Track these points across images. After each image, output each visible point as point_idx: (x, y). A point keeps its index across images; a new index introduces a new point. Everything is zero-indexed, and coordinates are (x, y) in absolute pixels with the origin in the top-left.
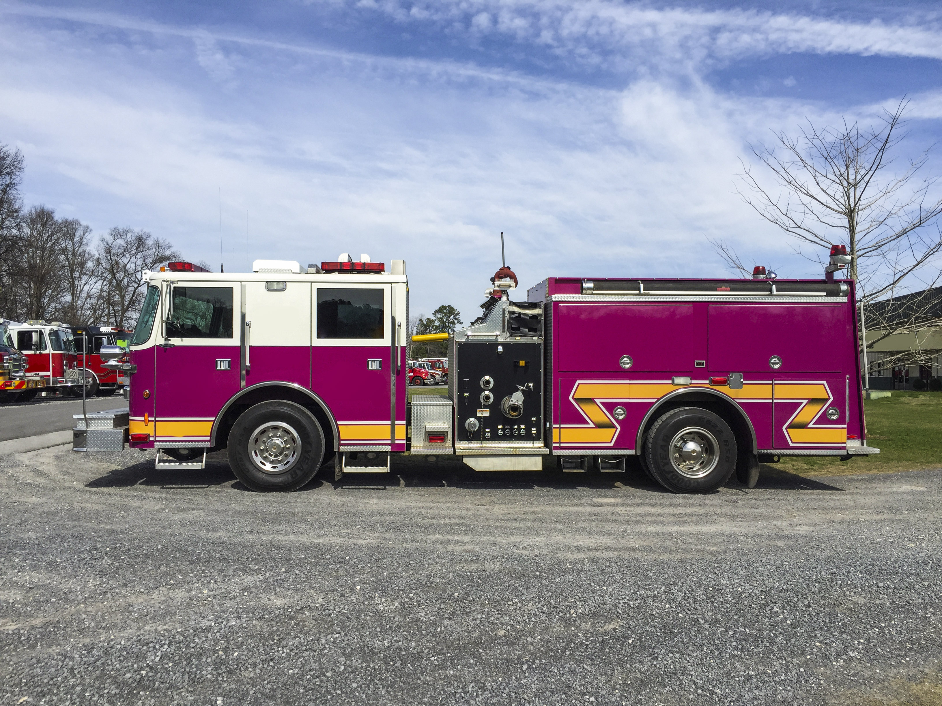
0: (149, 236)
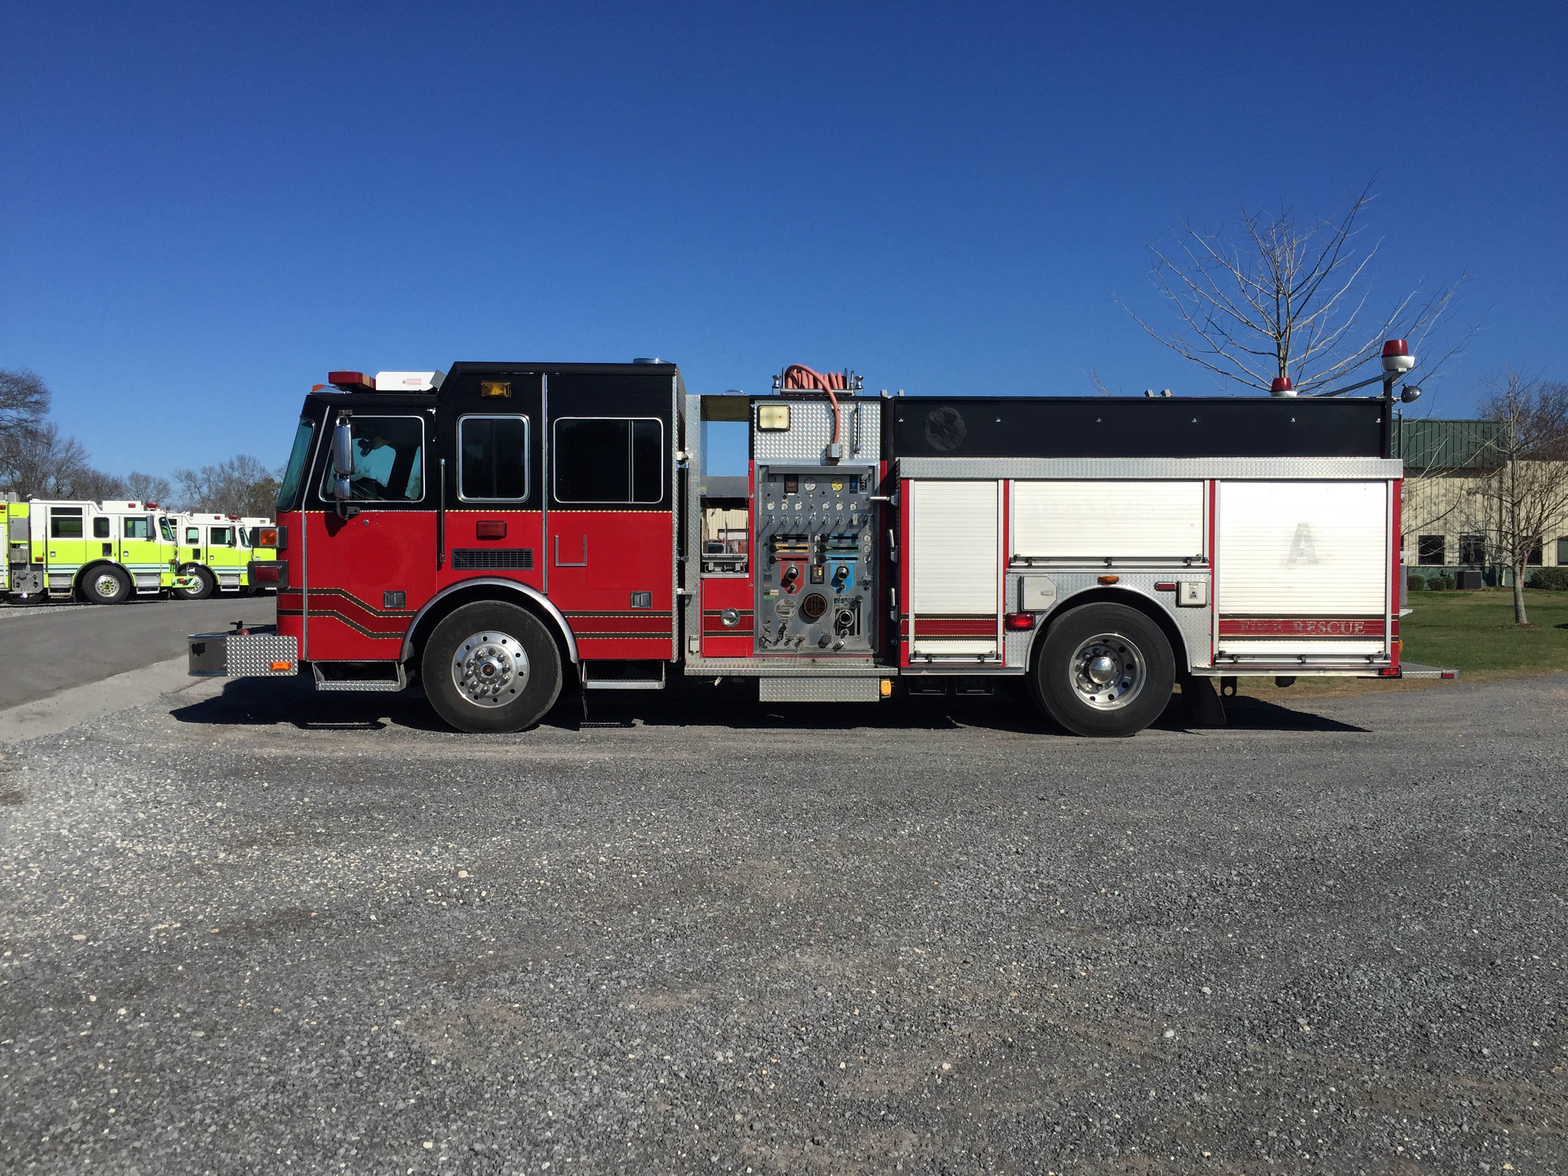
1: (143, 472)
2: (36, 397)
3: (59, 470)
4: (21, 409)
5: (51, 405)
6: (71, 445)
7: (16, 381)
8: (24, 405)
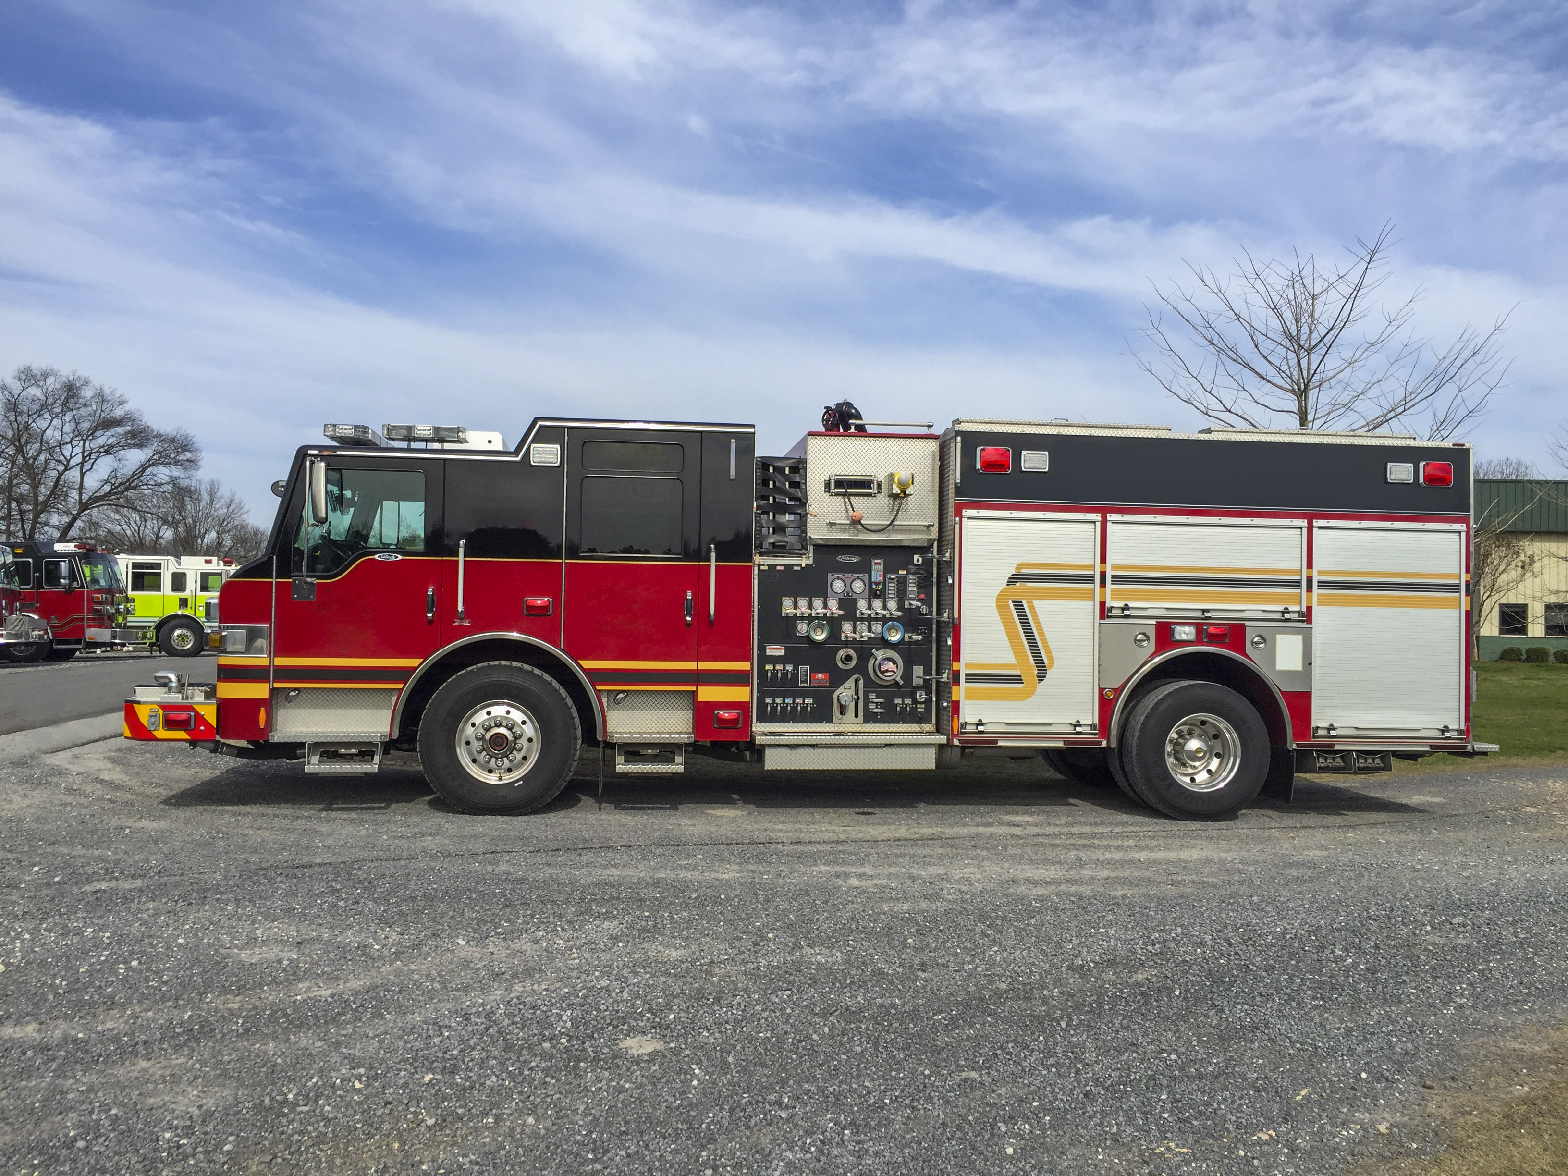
0: (86, 383)
2: (188, 455)
3: (222, 525)
4: (173, 467)
5: (201, 463)
6: (232, 501)
8: (176, 462)
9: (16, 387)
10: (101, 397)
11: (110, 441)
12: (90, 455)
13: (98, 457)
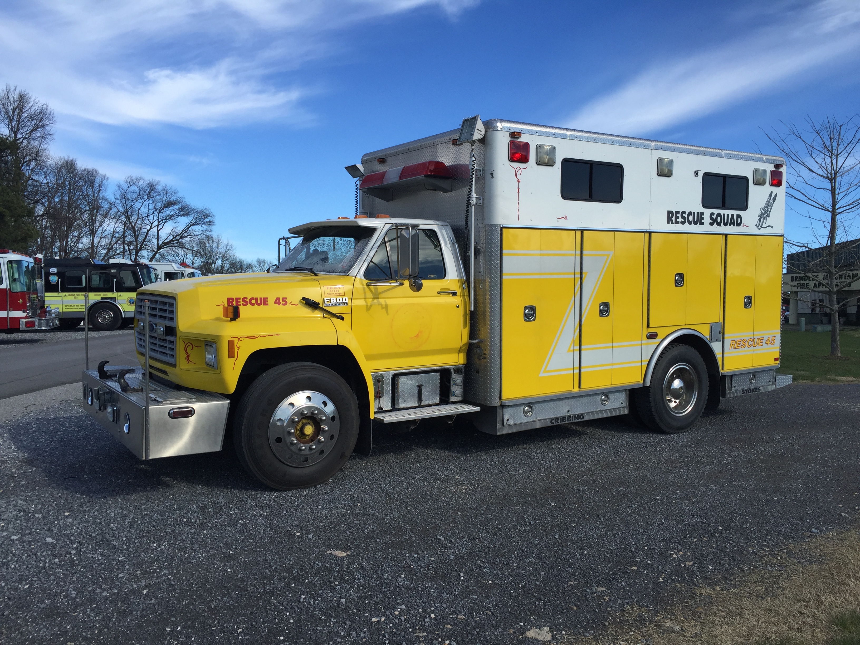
0: (158, 183)
1: (262, 257)
2: (209, 219)
3: (223, 256)
4: (203, 226)
5: (216, 223)
6: (228, 245)
7: (201, 212)
8: (205, 223)
9: (125, 186)
10: (166, 191)
11: (172, 213)
12: (162, 220)
13: (166, 222)
